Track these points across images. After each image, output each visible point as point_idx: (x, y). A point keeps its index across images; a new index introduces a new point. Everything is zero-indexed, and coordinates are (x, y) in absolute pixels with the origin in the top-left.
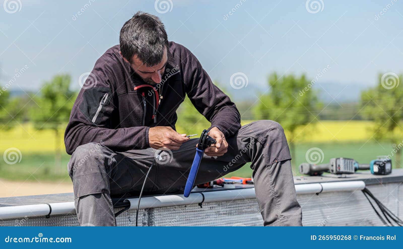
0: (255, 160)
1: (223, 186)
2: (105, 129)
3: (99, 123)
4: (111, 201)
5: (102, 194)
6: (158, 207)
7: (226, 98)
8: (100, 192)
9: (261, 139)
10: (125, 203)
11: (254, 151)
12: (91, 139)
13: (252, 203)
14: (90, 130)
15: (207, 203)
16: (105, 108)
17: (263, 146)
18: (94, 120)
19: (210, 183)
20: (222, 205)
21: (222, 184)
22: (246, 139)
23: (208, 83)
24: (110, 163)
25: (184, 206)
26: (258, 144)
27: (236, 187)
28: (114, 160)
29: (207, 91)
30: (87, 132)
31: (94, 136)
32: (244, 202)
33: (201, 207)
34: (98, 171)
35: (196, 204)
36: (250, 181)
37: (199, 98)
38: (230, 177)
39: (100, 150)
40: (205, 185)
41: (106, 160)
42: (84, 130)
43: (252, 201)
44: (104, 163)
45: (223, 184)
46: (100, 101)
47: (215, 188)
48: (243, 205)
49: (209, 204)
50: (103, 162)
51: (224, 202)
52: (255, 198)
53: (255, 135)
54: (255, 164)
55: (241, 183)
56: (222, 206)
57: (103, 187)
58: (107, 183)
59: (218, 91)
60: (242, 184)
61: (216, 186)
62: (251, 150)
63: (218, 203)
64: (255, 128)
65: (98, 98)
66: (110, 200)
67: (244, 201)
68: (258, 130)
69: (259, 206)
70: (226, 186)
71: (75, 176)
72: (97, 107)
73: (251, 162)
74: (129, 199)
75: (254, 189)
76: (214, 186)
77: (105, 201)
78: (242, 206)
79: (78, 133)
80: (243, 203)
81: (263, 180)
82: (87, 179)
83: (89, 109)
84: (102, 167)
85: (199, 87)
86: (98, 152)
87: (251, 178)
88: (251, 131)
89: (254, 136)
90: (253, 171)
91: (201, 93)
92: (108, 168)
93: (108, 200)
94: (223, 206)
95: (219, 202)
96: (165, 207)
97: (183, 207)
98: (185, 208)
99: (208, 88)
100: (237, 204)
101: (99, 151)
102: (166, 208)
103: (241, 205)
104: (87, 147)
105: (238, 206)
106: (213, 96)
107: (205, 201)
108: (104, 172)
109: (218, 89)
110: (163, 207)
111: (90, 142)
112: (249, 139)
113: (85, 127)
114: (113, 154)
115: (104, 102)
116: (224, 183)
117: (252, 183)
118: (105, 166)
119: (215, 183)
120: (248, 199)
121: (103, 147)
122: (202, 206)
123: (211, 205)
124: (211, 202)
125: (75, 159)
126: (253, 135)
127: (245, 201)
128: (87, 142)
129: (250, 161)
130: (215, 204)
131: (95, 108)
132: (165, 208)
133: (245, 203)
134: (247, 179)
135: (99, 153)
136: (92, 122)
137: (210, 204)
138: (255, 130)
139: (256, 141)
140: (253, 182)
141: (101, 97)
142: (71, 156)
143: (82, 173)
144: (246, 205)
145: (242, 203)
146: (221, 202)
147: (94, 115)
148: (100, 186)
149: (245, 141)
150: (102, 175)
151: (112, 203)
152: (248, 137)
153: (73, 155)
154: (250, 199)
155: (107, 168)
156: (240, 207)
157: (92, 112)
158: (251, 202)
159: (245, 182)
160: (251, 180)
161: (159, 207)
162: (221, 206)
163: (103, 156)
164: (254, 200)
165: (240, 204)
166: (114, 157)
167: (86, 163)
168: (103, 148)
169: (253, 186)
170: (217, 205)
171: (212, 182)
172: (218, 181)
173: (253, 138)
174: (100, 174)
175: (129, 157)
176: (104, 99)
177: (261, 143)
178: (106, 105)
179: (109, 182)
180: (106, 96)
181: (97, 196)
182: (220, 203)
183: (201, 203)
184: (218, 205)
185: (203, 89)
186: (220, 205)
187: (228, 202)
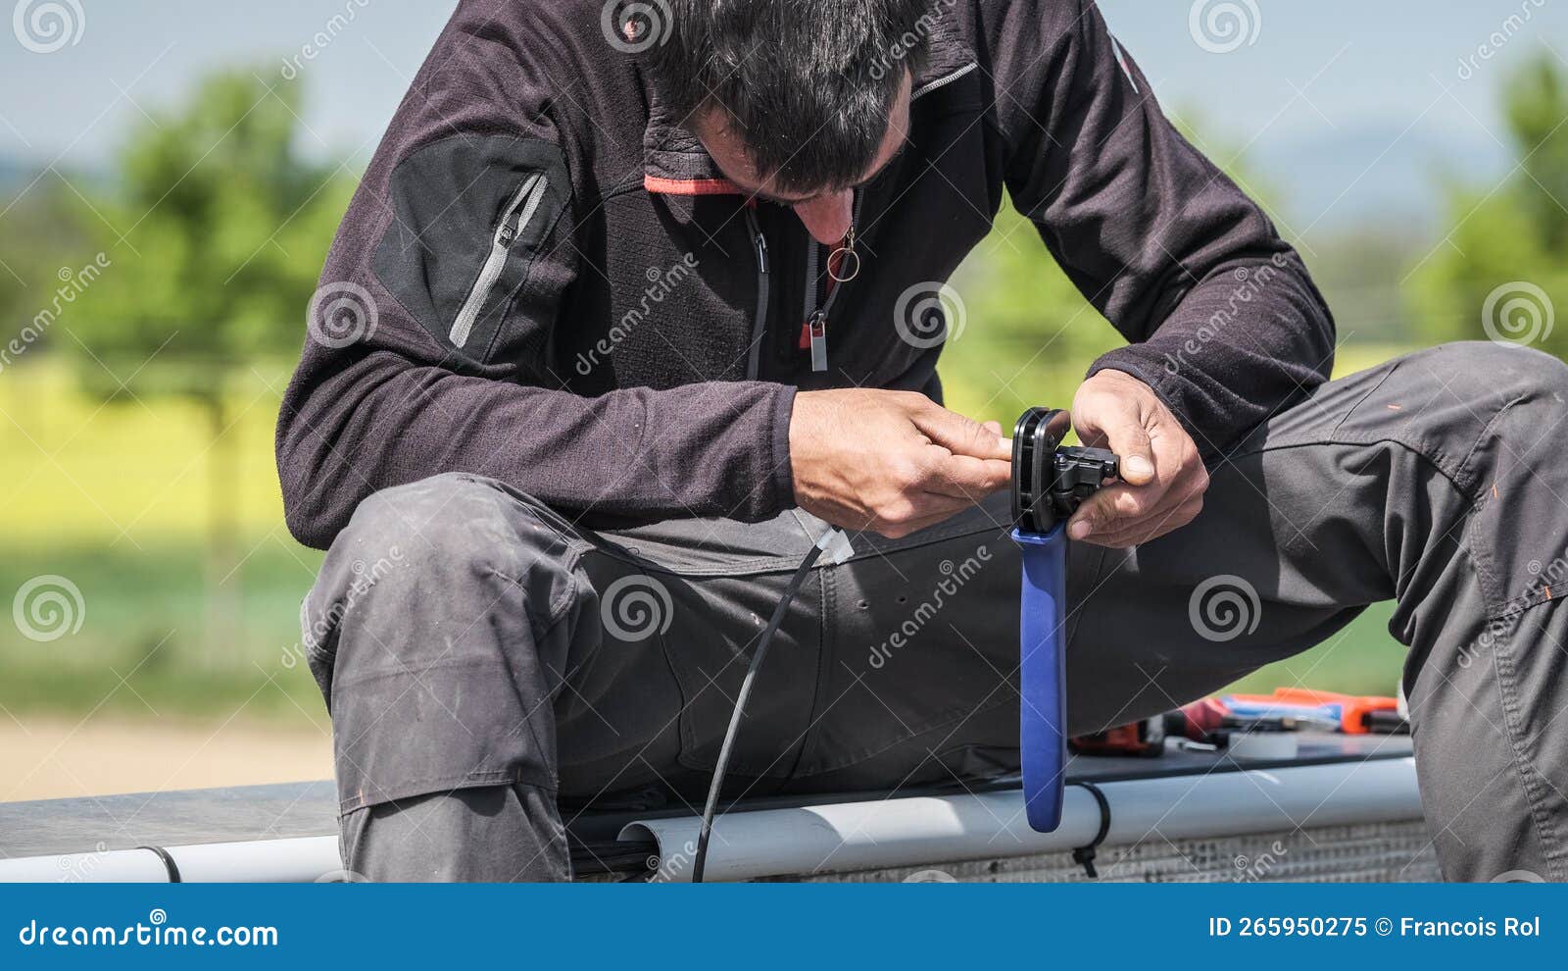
0: (1416, 585)
1: (1222, 743)
2: (524, 396)
3: (491, 355)
4: (564, 838)
5: (511, 792)
6: (826, 870)
7: (1245, 221)
8: (498, 781)
9: (1456, 455)
10: (626, 848)
11: (1409, 531)
12: (439, 450)
13: (1398, 847)
14: (435, 395)
15: (1128, 845)
16: (523, 263)
17: (1466, 498)
18: (460, 331)
19: (1143, 728)
20: (1214, 858)
21: (1218, 732)
22: (1362, 455)
23: (1141, 126)
24: (560, 602)
25: (988, 864)
26: (1438, 490)
27: (1301, 749)
28: (581, 582)
29: (1134, 178)
30: (418, 410)
31: (459, 434)
32: (1349, 844)
33: (1092, 873)
34: (488, 652)
35: (1061, 851)
36: (1389, 715)
37: (1079, 216)
38: (1266, 690)
39: (499, 524)
40: (1117, 740)
41: (538, 581)
42: (400, 394)
43: (1398, 835)
44: (525, 603)
45: (1221, 732)
46: (495, 222)
47: (1173, 756)
48: (1342, 861)
49: (1138, 851)
50: (517, 595)
51: (1228, 843)
52: (1421, 819)
53: (1421, 433)
54: (1420, 611)
55: (1336, 724)
56: (1216, 864)
57: (515, 748)
58: (540, 728)
59: (1196, 173)
60: (1339, 731)
61: (1181, 745)
62: (1396, 521)
63: (1192, 846)
64: (1422, 389)
65: (486, 202)
66: (558, 829)
67: (1349, 839)
68: (1438, 404)
69: (1442, 866)
70: (1243, 744)
71: (347, 676)
72: (476, 255)
73: (1395, 600)
74: (652, 825)
75: (1412, 762)
76: (1172, 743)
77: (525, 832)
78: (1337, 870)
79: (362, 411)
80: (1347, 850)
81: (1470, 709)
82: (420, 695)
83: (426, 265)
84: (515, 625)
85: (1078, 152)
86: (488, 536)
87: (1394, 695)
88: (1394, 409)
89: (1413, 441)
90: (1404, 652)
91: (1093, 186)
92: (549, 633)
93: (545, 832)
94: (1223, 867)
95: (1198, 844)
96: (871, 870)
97: (982, 873)
98: (994, 876)
99: (1137, 158)
100: (1307, 856)
101: (494, 526)
102: (879, 876)
103: (1333, 862)
104: (426, 502)
105: (1312, 865)
106: (1162, 208)
107: (1114, 832)
108: (523, 656)
109: (1205, 162)
110: (857, 871)
111: (435, 469)
112: (1386, 452)
113: (408, 374)
114: (578, 547)
115: (520, 231)
116: (1233, 725)
117: (1403, 729)
118: (533, 624)
119: (1175, 727)
120: (1378, 823)
121: (519, 503)
122: (1097, 869)
123: (1149, 858)
124: (1147, 843)
125: (351, 578)
126: (1406, 434)
127: (1359, 838)
128: (421, 469)
129: (1390, 594)
130: (1173, 856)
131: (469, 260)
132: (873, 875)
133: (1357, 849)
134: (1373, 702)
135: (495, 539)
136: (452, 345)
137: (1143, 854)
138: (1417, 400)
139: (1426, 466)
140: (1407, 718)
141: (501, 195)
142: (321, 556)
143: (390, 661)
144: (1363, 860)
145: (1337, 851)
146: (1208, 843)
147: (457, 302)
148: (499, 740)
149: (1354, 470)
150: (512, 676)
151: (567, 849)
152: (1379, 445)
153: (338, 551)
154: (1390, 822)
155: (545, 632)
156: (1328, 870)
157: (444, 286)
158: (1393, 841)
159: (1358, 719)
160: (1394, 709)
161: (832, 873)
162: (1213, 868)
163: (514, 555)
164: (1411, 828)
165: (1327, 852)
166: (582, 563)
167: (415, 605)
168: (518, 508)
169: (1405, 742)
170: (1187, 860)
171: (1156, 723)
172: (1194, 712)
173: (1408, 449)
174: (500, 669)
175: (666, 566)
176: (519, 209)
177: (1456, 480)
178: (530, 248)
179: (552, 714)
180: (534, 192)
181: (479, 799)
182: (1203, 848)
183: (1091, 847)
184: (1193, 861)
185: (1106, 160)
186: (1203, 860)
187: (1255, 842)
